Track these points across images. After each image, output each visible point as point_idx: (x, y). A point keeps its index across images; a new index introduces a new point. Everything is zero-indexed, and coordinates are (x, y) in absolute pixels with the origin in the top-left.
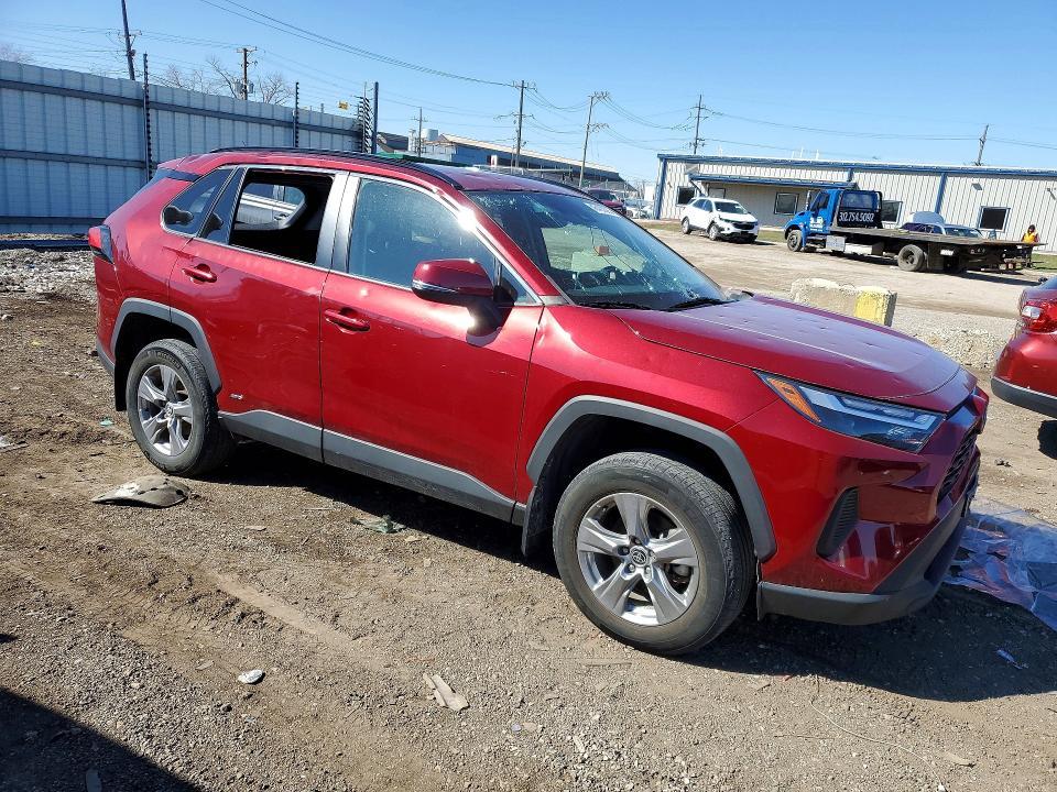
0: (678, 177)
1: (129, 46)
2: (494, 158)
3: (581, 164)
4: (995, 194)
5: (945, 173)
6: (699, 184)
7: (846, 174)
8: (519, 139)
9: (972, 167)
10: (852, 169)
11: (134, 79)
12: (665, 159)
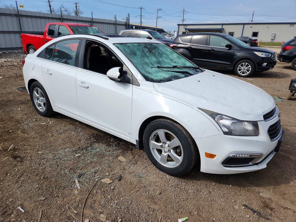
0: (182, 29)
1: (50, 4)
2: (134, 27)
3: (156, 27)
4: (256, 29)
5: (244, 24)
6: (187, 31)
7: (221, 26)
8: (141, 22)
9: (250, 22)
10: (223, 24)
11: (51, 13)
12: (179, 25)
